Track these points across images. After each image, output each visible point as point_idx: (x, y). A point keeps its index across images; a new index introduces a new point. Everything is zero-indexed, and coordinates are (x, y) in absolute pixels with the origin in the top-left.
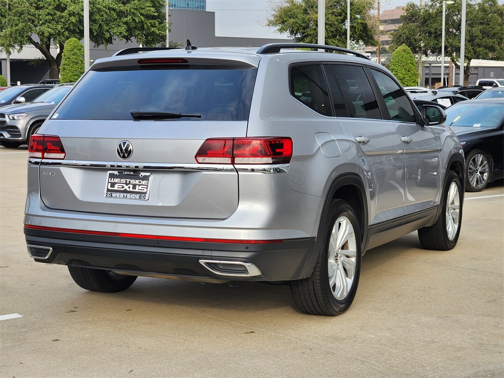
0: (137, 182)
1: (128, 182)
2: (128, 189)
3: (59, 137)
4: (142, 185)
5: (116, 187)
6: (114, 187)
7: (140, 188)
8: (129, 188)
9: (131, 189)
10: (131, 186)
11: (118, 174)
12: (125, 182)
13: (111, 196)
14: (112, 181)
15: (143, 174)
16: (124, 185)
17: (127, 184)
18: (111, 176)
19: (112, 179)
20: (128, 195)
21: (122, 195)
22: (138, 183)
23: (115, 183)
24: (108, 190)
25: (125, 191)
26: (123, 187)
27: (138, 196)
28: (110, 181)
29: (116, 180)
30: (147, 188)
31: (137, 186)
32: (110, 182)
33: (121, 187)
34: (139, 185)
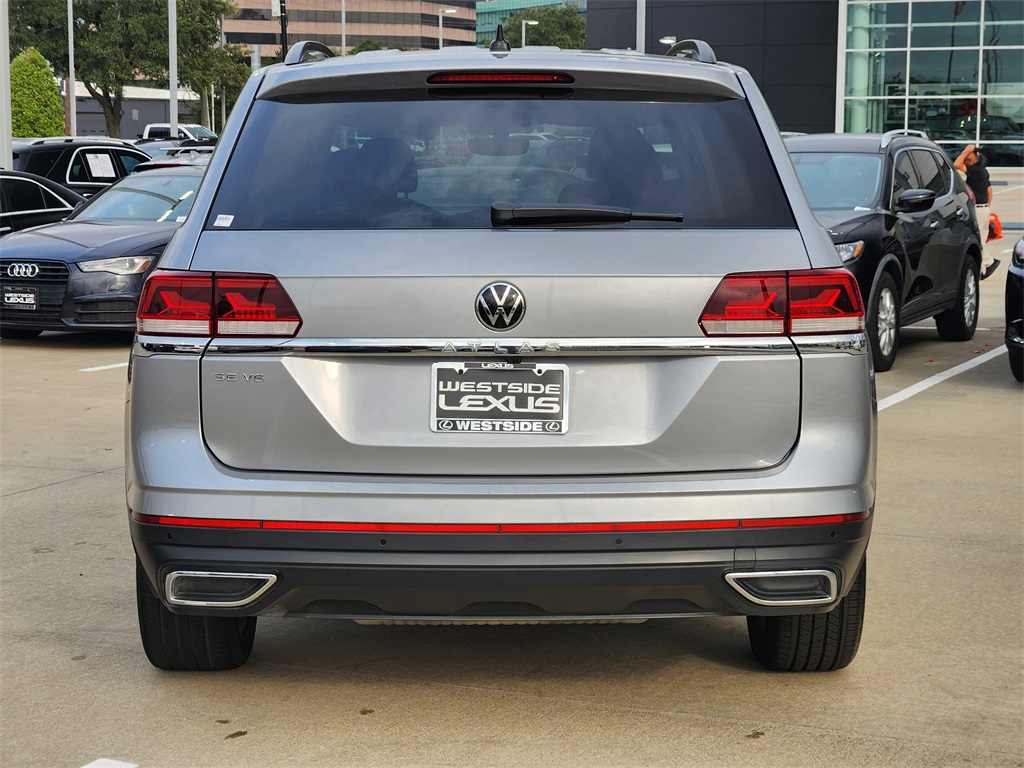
0: (528, 388)
1: (500, 390)
2: (504, 409)
3: (274, 278)
4: (544, 395)
5: (465, 404)
6: (459, 405)
7: (539, 402)
8: (506, 404)
9: (513, 408)
10: (512, 400)
11: (465, 370)
12: (490, 389)
13: (455, 428)
14: (449, 388)
15: (544, 367)
16: (490, 398)
17: (498, 396)
18: (443, 375)
19: (450, 383)
20: (507, 424)
21: (487, 424)
22: (530, 391)
23: (461, 394)
24: (440, 413)
25: (496, 414)
26: (487, 403)
27: (536, 425)
28: (441, 389)
29: (462, 387)
30: (560, 403)
31: (531, 400)
32: (442, 393)
33: (481, 403)
34: (537, 397)
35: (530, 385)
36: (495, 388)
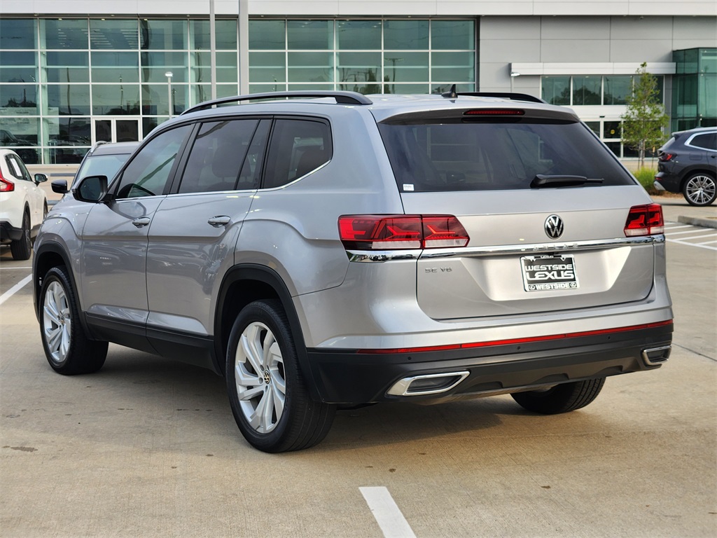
0: (560, 267)
1: (550, 269)
2: (553, 278)
3: (454, 216)
4: (567, 270)
5: (537, 277)
6: (535, 277)
7: (566, 274)
8: (553, 275)
9: (556, 277)
10: (555, 273)
11: (535, 260)
12: (546, 269)
13: (536, 289)
14: (530, 270)
15: (564, 256)
16: (547, 273)
17: (550, 272)
18: (529, 263)
19: (530, 267)
20: (555, 284)
21: (548, 285)
22: (562, 269)
23: (535, 272)
24: (530, 282)
25: (550, 281)
26: (546, 276)
27: (567, 284)
28: (527, 270)
29: (534, 268)
30: (573, 273)
31: (562, 272)
32: (528, 272)
33: (544, 276)
34: (564, 271)
35: (561, 265)
36: (547, 268)
